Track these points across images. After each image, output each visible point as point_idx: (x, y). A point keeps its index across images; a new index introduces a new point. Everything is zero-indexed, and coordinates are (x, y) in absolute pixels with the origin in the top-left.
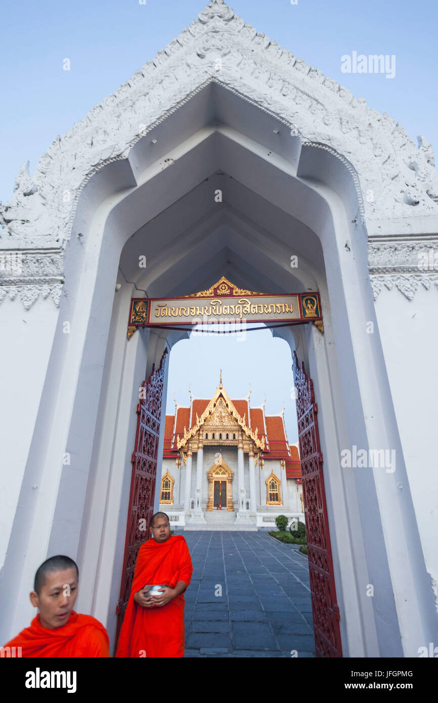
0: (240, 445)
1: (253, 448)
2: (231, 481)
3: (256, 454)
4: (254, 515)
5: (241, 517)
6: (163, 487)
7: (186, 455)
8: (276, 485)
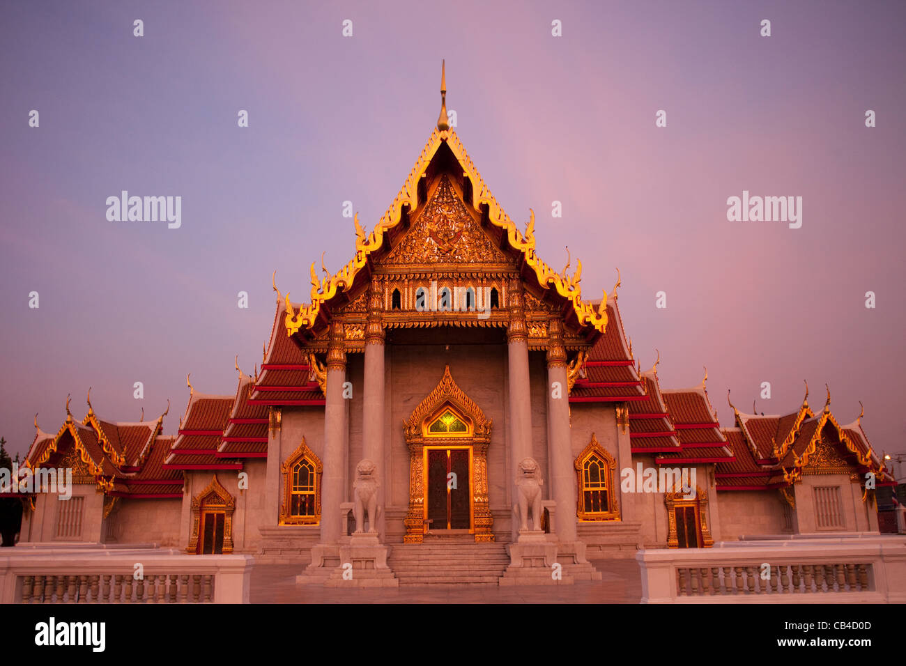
0: (516, 326)
1: (562, 333)
2: (484, 449)
3: (571, 357)
4: (570, 551)
5: (525, 559)
6: (295, 484)
7: (325, 365)
8: (602, 471)
